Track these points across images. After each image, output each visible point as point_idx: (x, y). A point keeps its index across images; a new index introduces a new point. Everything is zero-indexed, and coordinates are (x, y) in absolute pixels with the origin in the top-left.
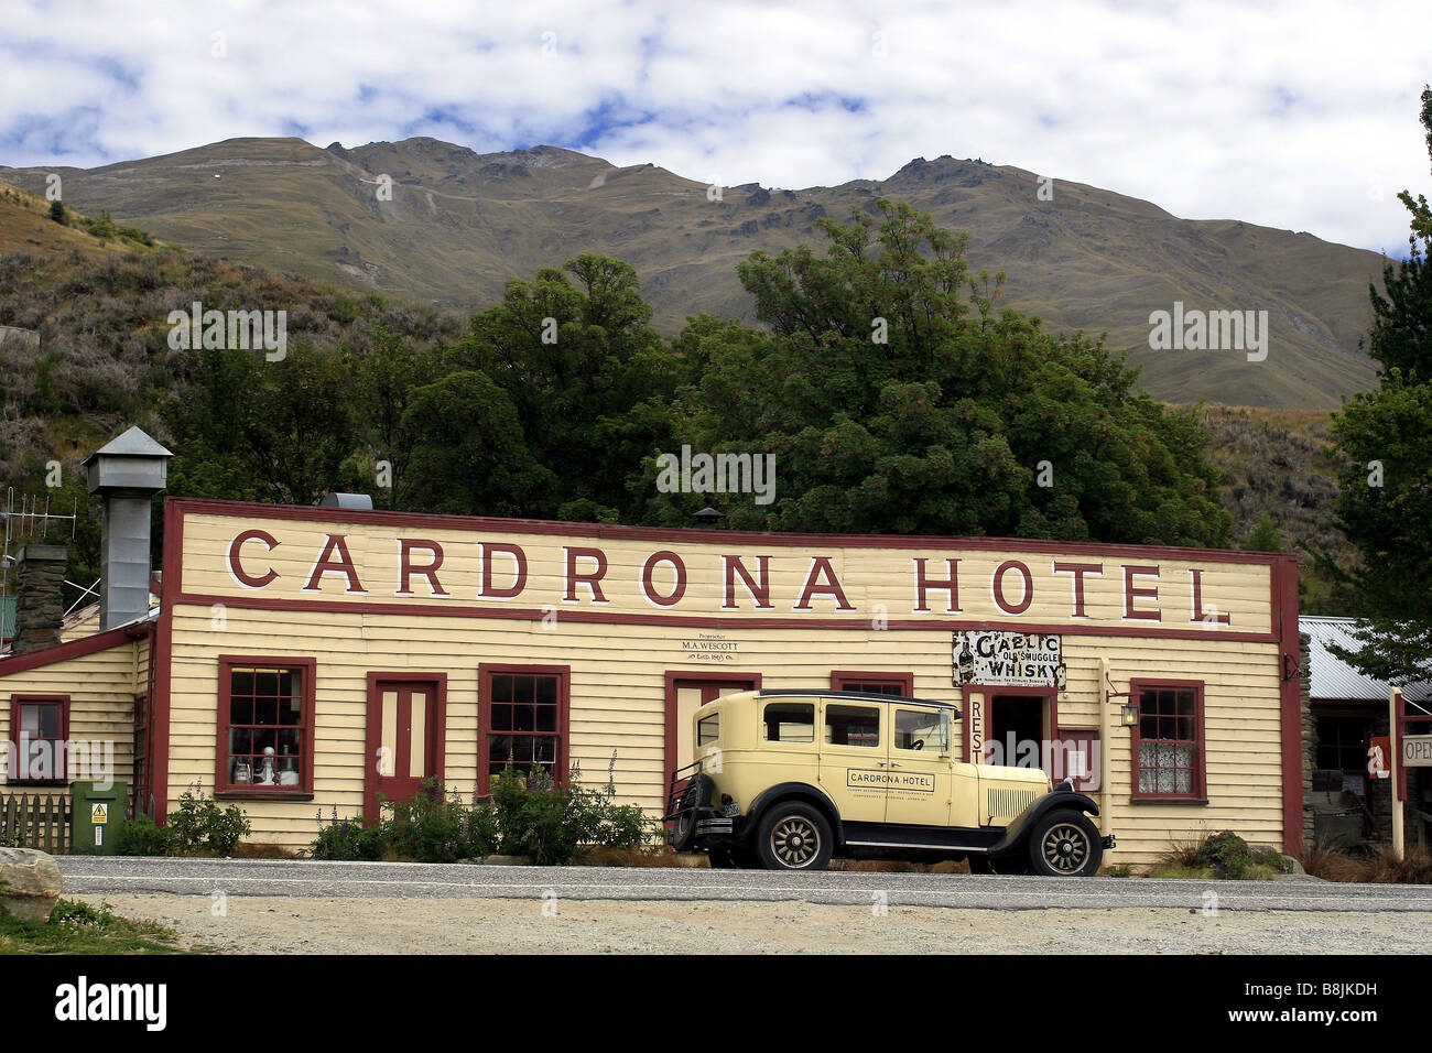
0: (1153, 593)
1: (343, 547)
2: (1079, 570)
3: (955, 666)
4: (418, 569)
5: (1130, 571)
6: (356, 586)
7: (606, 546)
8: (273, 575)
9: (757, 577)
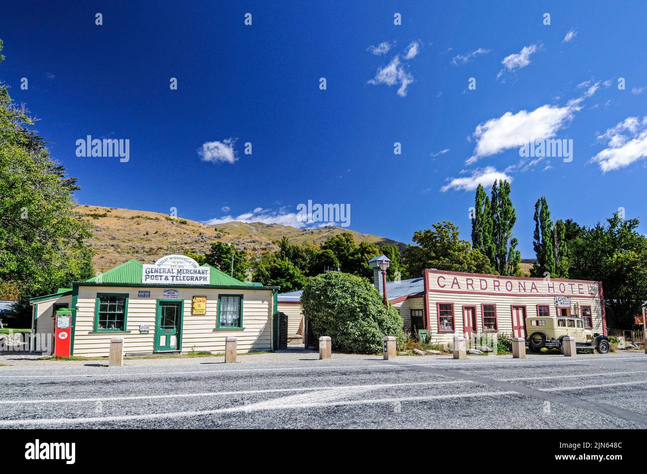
0: (582, 289)
1: (456, 280)
2: (572, 285)
3: (555, 303)
4: (470, 284)
5: (579, 285)
6: (459, 288)
7: (499, 280)
8: (445, 285)
9: (523, 286)
